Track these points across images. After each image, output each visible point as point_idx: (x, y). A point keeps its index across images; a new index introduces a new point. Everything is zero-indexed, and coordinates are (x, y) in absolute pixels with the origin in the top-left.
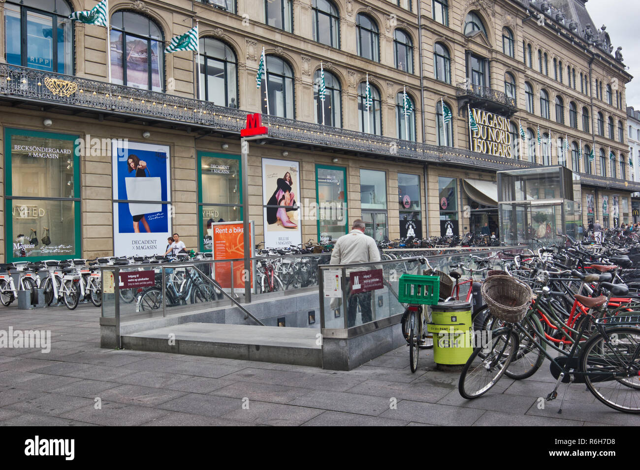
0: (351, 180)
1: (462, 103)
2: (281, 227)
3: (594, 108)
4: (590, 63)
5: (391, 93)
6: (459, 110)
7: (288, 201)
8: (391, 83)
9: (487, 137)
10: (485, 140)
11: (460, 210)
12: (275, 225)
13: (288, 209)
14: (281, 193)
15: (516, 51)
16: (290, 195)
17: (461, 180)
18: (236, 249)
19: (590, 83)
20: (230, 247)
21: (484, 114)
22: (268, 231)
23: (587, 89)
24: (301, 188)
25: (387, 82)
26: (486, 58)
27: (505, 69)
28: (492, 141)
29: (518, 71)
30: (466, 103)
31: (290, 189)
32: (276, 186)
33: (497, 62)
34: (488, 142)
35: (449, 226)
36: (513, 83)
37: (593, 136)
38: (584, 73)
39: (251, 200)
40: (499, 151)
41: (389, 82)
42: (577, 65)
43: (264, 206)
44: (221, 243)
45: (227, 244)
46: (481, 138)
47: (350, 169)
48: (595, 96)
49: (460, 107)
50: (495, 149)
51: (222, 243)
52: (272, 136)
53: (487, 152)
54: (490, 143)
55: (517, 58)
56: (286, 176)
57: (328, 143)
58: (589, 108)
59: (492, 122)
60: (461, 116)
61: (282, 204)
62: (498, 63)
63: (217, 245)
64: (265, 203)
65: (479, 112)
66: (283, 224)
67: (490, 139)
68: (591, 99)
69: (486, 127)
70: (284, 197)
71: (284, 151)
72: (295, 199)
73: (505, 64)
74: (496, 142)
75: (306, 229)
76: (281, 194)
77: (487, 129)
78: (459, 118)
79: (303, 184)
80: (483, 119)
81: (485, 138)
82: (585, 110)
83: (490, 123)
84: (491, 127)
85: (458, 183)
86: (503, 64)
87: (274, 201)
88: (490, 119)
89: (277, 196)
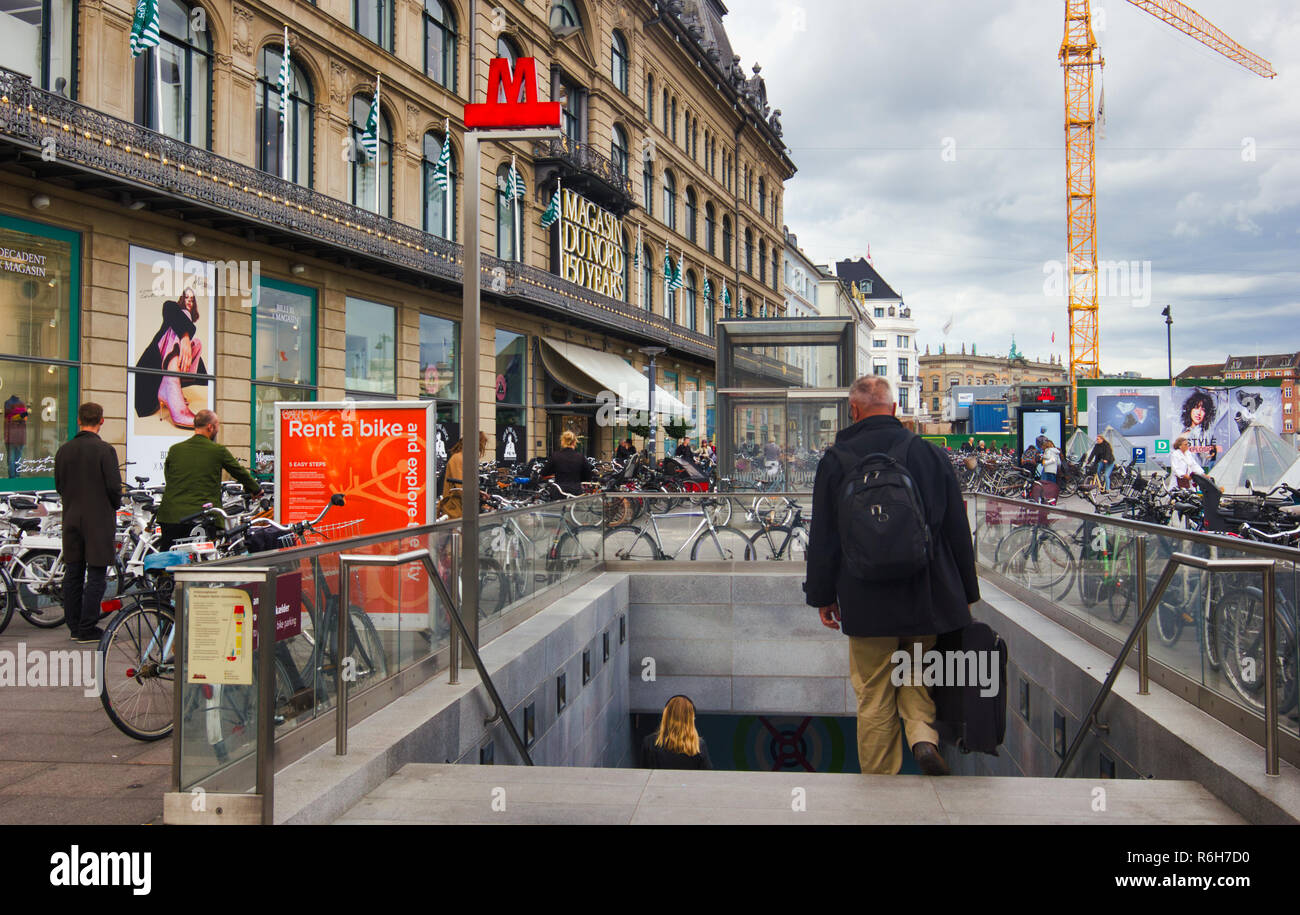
0: (329, 320)
1: (544, 174)
2: (167, 425)
3: (741, 220)
4: (737, 132)
5: (414, 129)
6: (537, 189)
7: (187, 361)
8: (416, 107)
9: (586, 255)
10: (583, 259)
11: (530, 404)
12: (154, 419)
13: (186, 381)
14: (170, 339)
15: (631, 83)
16: (193, 344)
17: (535, 340)
18: (365, 490)
19: (736, 170)
20: (344, 481)
21: (583, 203)
22: (136, 433)
23: (729, 181)
24: (219, 331)
25: (408, 102)
26: (583, 87)
27: (614, 117)
28: (594, 262)
29: (635, 125)
30: (553, 175)
31: (191, 331)
32: (159, 321)
33: (601, 98)
34: (588, 264)
35: (510, 438)
36: (623, 149)
37: (737, 272)
38: (728, 149)
39: (99, 351)
40: (605, 284)
41: (412, 105)
42: (720, 131)
43: (130, 370)
44: (307, 469)
45: (334, 473)
46: (575, 253)
47: (327, 294)
48: (742, 196)
49: (540, 182)
50: (597, 278)
51: (314, 469)
52: (170, 191)
53: (585, 284)
54: (590, 266)
55: (632, 97)
56: (184, 296)
57: (294, 224)
58: (732, 218)
59: (594, 221)
60: (540, 201)
61: (173, 366)
62: (603, 102)
63: (293, 475)
64: (133, 363)
65: (575, 196)
66: (172, 417)
67: (590, 258)
68: (737, 200)
69: (585, 232)
70: (176, 351)
71: (186, 233)
72: (202, 355)
73: (615, 107)
74: (599, 264)
75: (226, 433)
76: (172, 340)
77: (587, 236)
78: (536, 205)
79: (223, 321)
80: (582, 214)
81: (582, 255)
82: (726, 220)
83: (591, 222)
84: (594, 233)
85: (530, 346)
86: (611, 106)
87: (153, 357)
88: (593, 215)
89: (160, 345)
